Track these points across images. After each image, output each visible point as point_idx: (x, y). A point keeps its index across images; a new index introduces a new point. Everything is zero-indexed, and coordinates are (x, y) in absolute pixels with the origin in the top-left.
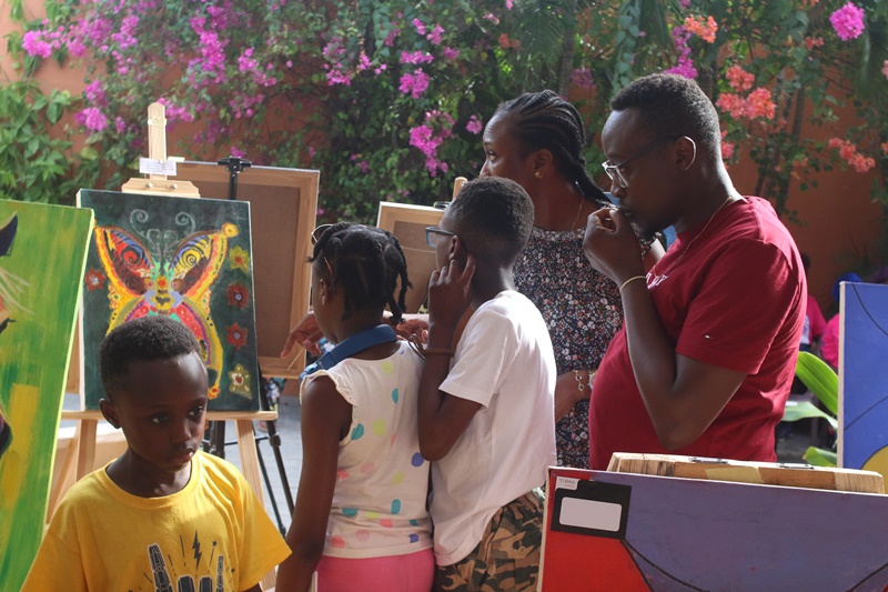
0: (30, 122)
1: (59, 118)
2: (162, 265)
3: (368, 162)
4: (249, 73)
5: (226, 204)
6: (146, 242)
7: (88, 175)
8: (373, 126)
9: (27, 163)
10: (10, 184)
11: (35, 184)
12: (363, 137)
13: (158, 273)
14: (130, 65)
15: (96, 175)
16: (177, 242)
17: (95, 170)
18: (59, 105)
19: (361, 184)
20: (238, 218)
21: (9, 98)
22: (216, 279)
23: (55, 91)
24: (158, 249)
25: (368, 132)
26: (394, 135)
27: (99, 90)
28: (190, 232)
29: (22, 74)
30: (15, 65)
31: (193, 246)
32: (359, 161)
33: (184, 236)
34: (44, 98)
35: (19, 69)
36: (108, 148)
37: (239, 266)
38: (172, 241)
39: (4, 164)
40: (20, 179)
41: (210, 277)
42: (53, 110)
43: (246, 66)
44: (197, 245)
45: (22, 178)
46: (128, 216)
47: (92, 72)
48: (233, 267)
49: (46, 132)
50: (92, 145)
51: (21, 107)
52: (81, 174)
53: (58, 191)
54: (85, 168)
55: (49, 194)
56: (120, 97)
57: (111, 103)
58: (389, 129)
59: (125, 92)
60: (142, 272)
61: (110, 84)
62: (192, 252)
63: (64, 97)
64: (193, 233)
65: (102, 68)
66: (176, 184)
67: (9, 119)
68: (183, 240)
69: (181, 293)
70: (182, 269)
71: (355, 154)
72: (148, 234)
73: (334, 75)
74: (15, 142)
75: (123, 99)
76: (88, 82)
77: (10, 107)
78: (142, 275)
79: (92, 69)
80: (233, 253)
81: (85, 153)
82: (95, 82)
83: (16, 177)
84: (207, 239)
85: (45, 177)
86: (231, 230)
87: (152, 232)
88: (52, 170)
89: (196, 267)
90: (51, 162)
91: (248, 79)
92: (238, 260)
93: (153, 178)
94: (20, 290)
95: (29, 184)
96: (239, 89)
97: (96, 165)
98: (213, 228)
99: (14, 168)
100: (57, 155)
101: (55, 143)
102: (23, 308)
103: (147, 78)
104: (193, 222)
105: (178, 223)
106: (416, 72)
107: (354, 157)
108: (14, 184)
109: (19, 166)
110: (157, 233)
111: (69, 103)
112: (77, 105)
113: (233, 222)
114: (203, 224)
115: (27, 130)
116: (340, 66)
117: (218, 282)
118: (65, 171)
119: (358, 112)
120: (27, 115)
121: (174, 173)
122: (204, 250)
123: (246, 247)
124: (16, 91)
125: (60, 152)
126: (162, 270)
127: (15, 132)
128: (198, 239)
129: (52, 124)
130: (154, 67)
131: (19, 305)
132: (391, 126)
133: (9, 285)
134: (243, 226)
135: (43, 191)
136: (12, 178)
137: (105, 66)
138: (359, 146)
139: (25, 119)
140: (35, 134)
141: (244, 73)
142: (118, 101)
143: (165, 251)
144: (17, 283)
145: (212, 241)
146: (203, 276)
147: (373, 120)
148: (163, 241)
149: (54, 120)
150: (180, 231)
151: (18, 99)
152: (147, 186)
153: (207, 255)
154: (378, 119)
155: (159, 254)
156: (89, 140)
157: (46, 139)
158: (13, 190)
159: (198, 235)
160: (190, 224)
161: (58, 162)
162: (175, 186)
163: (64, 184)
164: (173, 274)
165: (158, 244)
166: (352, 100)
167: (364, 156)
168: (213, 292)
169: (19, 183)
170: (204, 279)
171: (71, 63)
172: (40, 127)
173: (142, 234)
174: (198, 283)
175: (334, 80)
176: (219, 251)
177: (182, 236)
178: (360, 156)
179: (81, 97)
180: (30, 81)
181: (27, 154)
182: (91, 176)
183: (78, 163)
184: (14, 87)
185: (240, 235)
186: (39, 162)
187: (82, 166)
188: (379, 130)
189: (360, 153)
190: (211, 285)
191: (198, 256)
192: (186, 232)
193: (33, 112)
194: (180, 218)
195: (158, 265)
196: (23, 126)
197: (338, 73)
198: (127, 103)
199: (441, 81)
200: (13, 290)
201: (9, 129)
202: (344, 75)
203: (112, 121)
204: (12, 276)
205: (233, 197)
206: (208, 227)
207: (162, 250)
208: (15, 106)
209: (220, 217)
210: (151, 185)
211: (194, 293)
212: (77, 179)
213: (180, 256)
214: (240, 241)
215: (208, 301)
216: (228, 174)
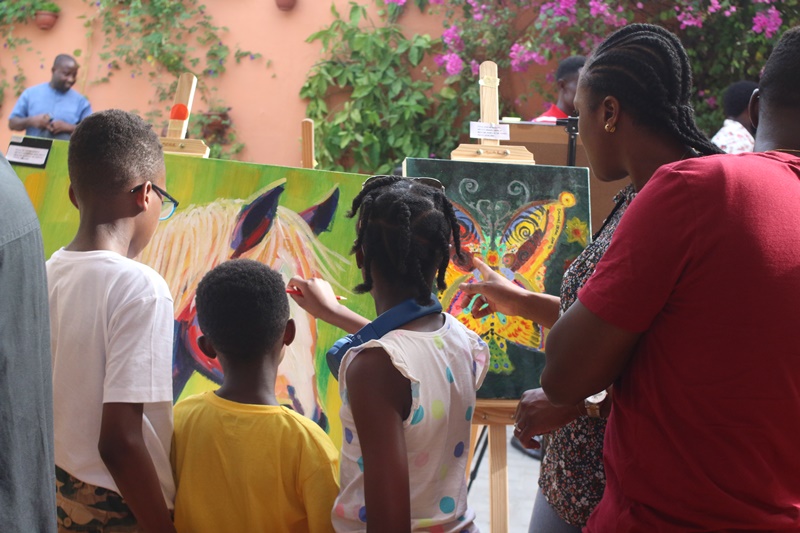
0: (394, 65)
1: (420, 61)
2: (493, 239)
3: (715, 98)
4: (600, 15)
5: (564, 171)
6: (475, 215)
7: (447, 113)
8: (721, 63)
9: (390, 103)
10: (375, 124)
11: (398, 123)
12: (711, 73)
13: (488, 248)
14: (485, 11)
15: (454, 114)
16: (509, 213)
17: (454, 108)
18: (419, 48)
19: (708, 120)
20: (576, 186)
21: (374, 44)
22: (551, 254)
23: (417, 34)
24: (489, 221)
25: (716, 69)
26: (742, 71)
27: (456, 35)
28: (523, 202)
29: (386, 20)
30: (380, 12)
31: (527, 217)
32: (707, 97)
33: (517, 207)
34: (406, 43)
35: (383, 16)
36: (465, 90)
37: (577, 239)
38: (504, 212)
39: (370, 104)
40: (384, 119)
41: (545, 251)
42: (414, 53)
43: (598, 9)
44: (532, 216)
45: (387, 117)
46: (457, 186)
47: (450, 17)
48: (570, 241)
49: (409, 74)
50: (451, 86)
51: (384, 51)
52: (441, 113)
53: (420, 129)
54: (444, 107)
55: (411, 132)
56: (476, 40)
57: (468, 46)
58: (737, 65)
59: (481, 35)
60: (471, 247)
61: (465, 28)
62: (526, 224)
63: (425, 40)
64: (527, 204)
65: (459, 14)
66: (508, 149)
67: (374, 63)
68: (516, 211)
69: (513, 270)
70: (514, 243)
71: (703, 90)
72: (478, 205)
73: (685, 18)
74: (380, 84)
75: (479, 41)
76: (447, 26)
77: (375, 52)
78: (471, 250)
79: (449, 14)
80: (570, 225)
81: (445, 92)
82: (453, 27)
83: (381, 116)
84: (542, 210)
85: (407, 116)
86: (568, 200)
87: (483, 203)
88: (413, 110)
89: (530, 240)
90: (413, 102)
91: (599, 21)
92: (576, 232)
93: (484, 143)
94: (340, 268)
95: (393, 123)
96: (589, 30)
97: (454, 103)
98: (549, 197)
99: (379, 108)
100: (418, 96)
101: (416, 84)
102: (344, 288)
103: (501, 22)
104: (527, 191)
105: (510, 192)
106: (770, 11)
107: (701, 93)
108: (379, 124)
109: (384, 107)
110: (487, 204)
111: (429, 47)
112: (437, 48)
113: (570, 190)
114: (538, 192)
115: (391, 73)
116: (691, 9)
117: (554, 257)
118: (426, 110)
119: (706, 49)
120: (390, 59)
121: (507, 138)
122: (539, 222)
123: (584, 218)
124: (381, 36)
125: (422, 93)
126: (493, 245)
127: (380, 75)
128: (532, 209)
129: (414, 66)
130: (508, 13)
131: (339, 285)
132: (739, 62)
133: (329, 262)
134: (582, 195)
135: (406, 129)
136: (377, 118)
137: (462, 11)
138: (707, 81)
139: (389, 63)
140: (398, 76)
141: (594, 16)
142: (475, 43)
143: (497, 223)
144: (338, 260)
145: (548, 212)
146: (537, 250)
147: (720, 56)
148: (494, 213)
149: (415, 62)
150: (513, 202)
151: (382, 45)
152: (478, 153)
153: (542, 227)
154: (726, 56)
155: (489, 227)
156: (448, 81)
157: (408, 81)
158: (379, 129)
159: (532, 205)
160: (524, 193)
161: (419, 102)
162: (509, 152)
163: (426, 122)
164: (504, 248)
165: (489, 216)
166: (699, 37)
167: (712, 91)
168: (548, 268)
169: (384, 123)
170: (538, 254)
171: (430, 10)
172: (402, 69)
173: (471, 205)
174: (531, 258)
175: (685, 23)
176: (555, 223)
177: (514, 207)
178: (707, 92)
179: (440, 40)
180: (392, 27)
181: (391, 95)
182: (450, 114)
183: (439, 102)
184: (379, 32)
185: (578, 205)
186: (402, 102)
187: (442, 104)
188: (728, 66)
189: (707, 89)
190: (546, 260)
191: (532, 229)
192: (519, 203)
193: (396, 55)
194: (513, 188)
195: (488, 239)
196: (387, 69)
197: (689, 15)
198: (483, 45)
199: (789, 16)
200: (334, 269)
201: (374, 72)
202: (695, 17)
203: (467, 63)
204: (332, 253)
205: (571, 163)
206: (543, 197)
207: (493, 222)
208: (379, 51)
209: (557, 185)
210: (482, 151)
211: (527, 269)
212: (437, 117)
213: (512, 229)
214: (579, 211)
215: (542, 277)
216: (567, 135)
